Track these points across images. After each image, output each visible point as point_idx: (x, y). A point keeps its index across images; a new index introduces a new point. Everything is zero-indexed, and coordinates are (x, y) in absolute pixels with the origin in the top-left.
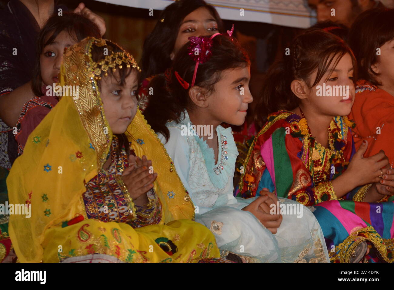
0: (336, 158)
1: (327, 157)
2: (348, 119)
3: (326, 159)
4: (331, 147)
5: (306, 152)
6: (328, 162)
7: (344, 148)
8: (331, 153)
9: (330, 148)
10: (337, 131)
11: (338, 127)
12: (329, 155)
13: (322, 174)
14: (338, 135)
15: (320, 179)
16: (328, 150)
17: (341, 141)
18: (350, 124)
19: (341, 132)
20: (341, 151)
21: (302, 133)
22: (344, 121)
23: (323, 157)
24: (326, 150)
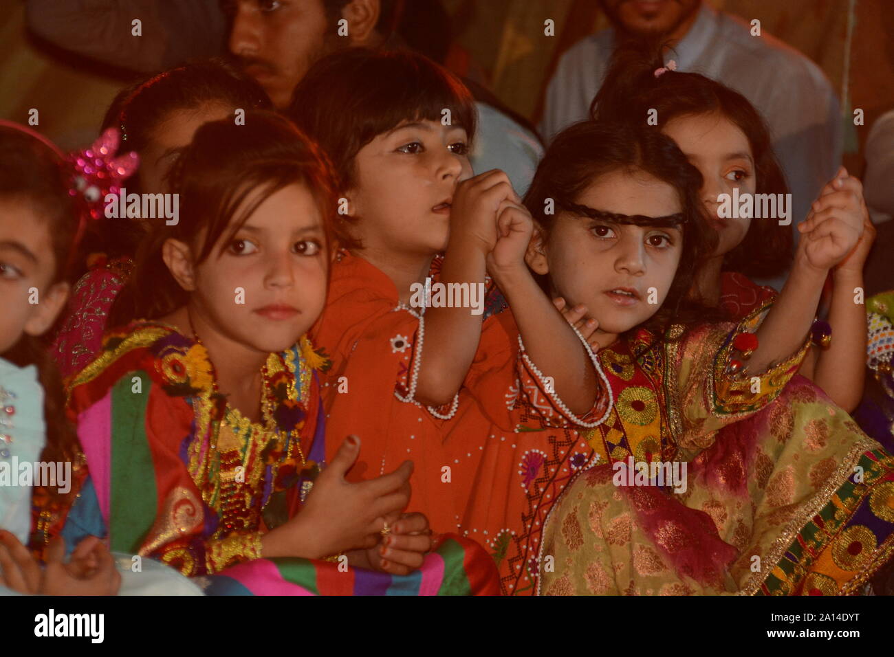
0: (279, 449)
1: (255, 445)
2: (313, 348)
3: (253, 451)
4: (267, 421)
5: (201, 434)
6: (258, 459)
7: (301, 425)
8: (265, 435)
9: (264, 423)
10: (284, 380)
11: (287, 368)
12: (260, 442)
13: (242, 489)
14: (288, 390)
15: (236, 503)
16: (259, 427)
17: (295, 407)
18: (317, 361)
19: (294, 383)
20: (294, 433)
21: (194, 385)
22: (303, 352)
23: (246, 446)
24: (253, 427)
